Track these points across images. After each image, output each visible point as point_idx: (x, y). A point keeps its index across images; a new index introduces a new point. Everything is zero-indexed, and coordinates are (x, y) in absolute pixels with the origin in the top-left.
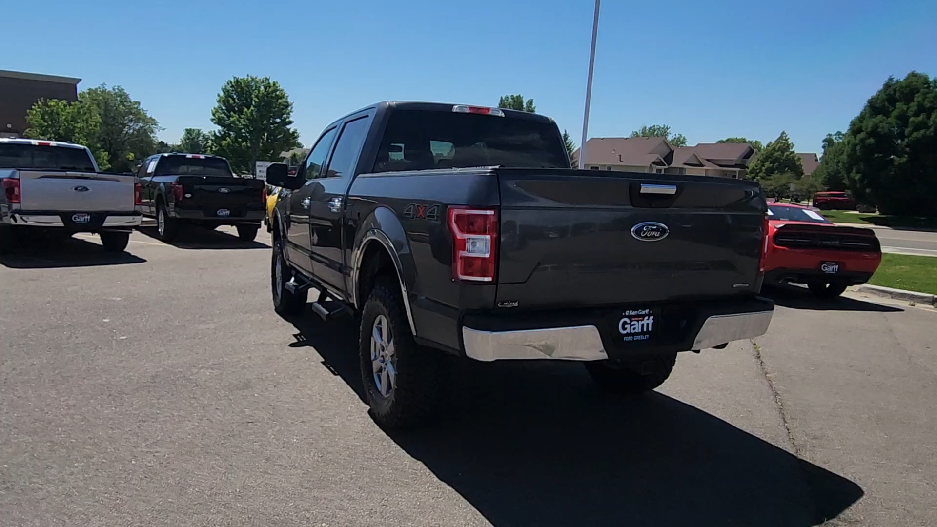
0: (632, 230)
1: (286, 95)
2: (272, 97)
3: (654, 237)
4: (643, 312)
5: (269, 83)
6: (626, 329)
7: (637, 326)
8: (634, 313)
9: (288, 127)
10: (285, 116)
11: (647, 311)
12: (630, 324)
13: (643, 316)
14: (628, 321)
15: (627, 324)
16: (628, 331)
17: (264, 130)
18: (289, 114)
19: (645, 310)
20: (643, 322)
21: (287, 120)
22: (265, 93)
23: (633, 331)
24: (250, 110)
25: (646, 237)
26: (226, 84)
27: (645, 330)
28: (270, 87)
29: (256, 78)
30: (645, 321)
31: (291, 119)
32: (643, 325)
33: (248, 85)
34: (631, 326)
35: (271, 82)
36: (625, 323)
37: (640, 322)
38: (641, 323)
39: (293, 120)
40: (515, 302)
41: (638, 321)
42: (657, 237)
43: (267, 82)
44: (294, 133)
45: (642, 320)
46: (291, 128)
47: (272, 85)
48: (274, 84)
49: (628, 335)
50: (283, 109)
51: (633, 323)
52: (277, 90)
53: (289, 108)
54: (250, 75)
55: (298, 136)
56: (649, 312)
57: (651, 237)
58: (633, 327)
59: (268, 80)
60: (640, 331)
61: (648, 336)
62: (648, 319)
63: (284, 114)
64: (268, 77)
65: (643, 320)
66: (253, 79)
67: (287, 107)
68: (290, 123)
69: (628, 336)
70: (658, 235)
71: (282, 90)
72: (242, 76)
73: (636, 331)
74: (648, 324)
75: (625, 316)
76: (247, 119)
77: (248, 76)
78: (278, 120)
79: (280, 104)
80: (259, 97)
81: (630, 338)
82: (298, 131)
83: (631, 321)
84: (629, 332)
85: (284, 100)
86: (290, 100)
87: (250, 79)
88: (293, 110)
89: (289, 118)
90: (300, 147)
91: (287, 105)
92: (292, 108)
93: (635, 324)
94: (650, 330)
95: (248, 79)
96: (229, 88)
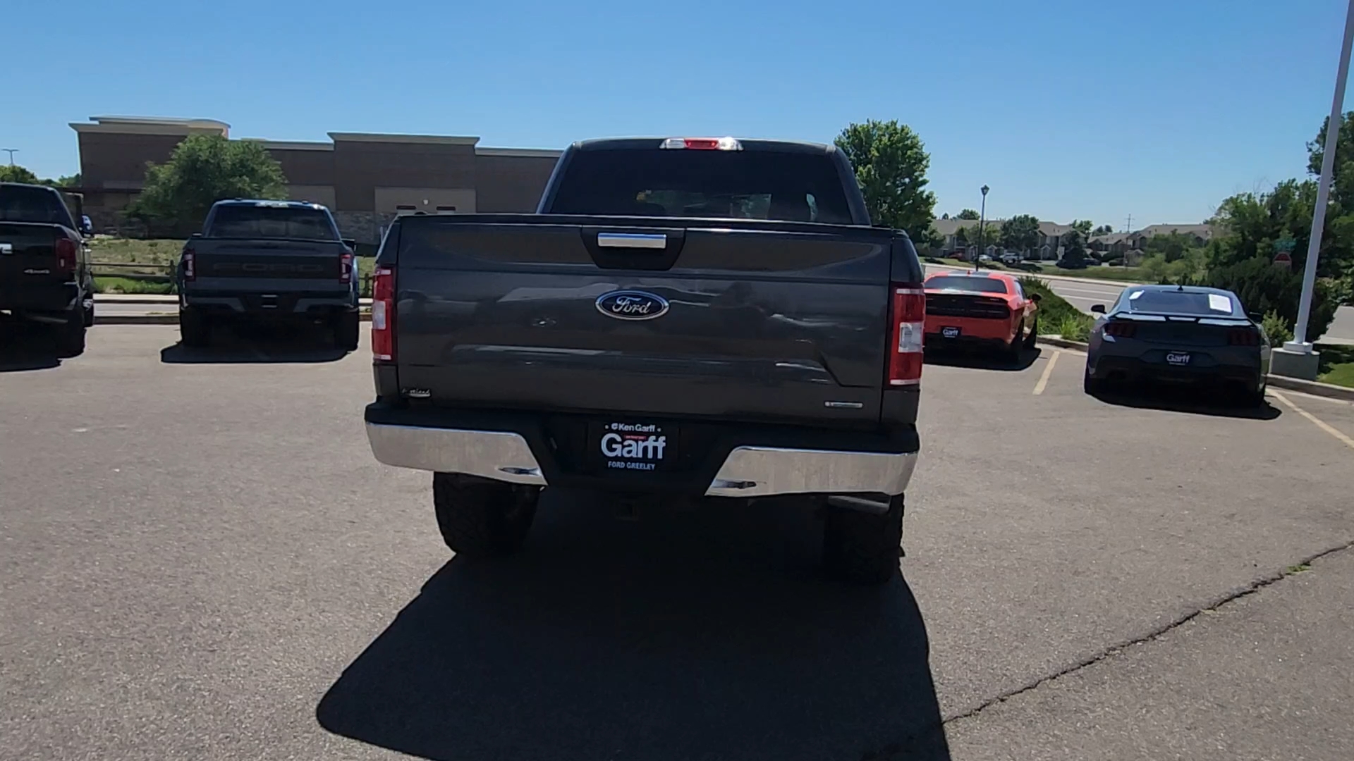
0: (597, 303)
1: (920, 144)
2: (898, 149)
3: (637, 313)
4: (646, 429)
5: (895, 129)
6: (614, 450)
7: (635, 449)
8: (627, 428)
9: (921, 189)
10: (917, 174)
11: (652, 428)
12: (621, 443)
13: (648, 435)
14: (619, 439)
15: (616, 442)
16: (618, 453)
17: (885, 195)
18: (923, 170)
19: (648, 425)
20: (646, 444)
21: (921, 179)
22: (889, 143)
23: (627, 455)
24: (866, 169)
25: (621, 313)
26: (841, 134)
27: (650, 455)
28: (897, 133)
29: (879, 123)
30: (651, 443)
31: (925, 177)
32: (645, 449)
33: (869, 135)
34: (624, 447)
35: (899, 127)
36: (612, 441)
37: (640, 442)
38: (642, 445)
39: (928, 179)
40: (426, 391)
41: (637, 441)
42: (643, 314)
43: (893, 127)
44: (928, 197)
45: (643, 441)
46: (926, 190)
47: (899, 131)
48: (903, 130)
49: (616, 459)
50: (914, 164)
51: (626, 443)
52: (908, 139)
53: (924, 162)
54: (871, 121)
55: (934, 203)
56: (656, 429)
57: (630, 314)
58: (627, 449)
59: (895, 124)
60: (640, 455)
61: (653, 466)
62: (656, 440)
63: (916, 171)
64: (895, 121)
65: (647, 440)
66: (875, 125)
67: (921, 161)
68: (924, 182)
69: (616, 461)
70: (645, 311)
71: (914, 138)
72: (861, 122)
73: (633, 455)
74: (655, 449)
75: (611, 431)
76: (863, 181)
77: (868, 121)
78: (907, 180)
79: (909, 156)
80: (881, 150)
81: (621, 465)
82: (935, 195)
83: (624, 440)
84: (620, 455)
85: (915, 150)
86: (925, 151)
87: (872, 126)
88: (930, 163)
89: (922, 176)
90: (974, 219)
91: (920, 159)
92: (928, 161)
93: (630, 445)
94: (660, 456)
95: (868, 126)
96: (844, 139)
